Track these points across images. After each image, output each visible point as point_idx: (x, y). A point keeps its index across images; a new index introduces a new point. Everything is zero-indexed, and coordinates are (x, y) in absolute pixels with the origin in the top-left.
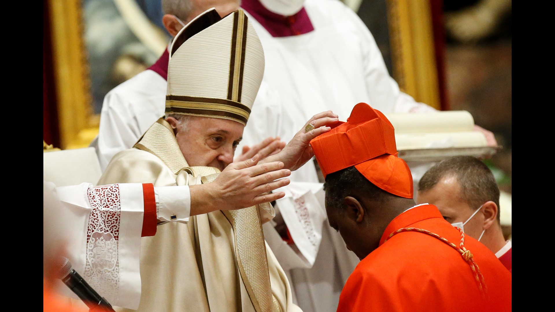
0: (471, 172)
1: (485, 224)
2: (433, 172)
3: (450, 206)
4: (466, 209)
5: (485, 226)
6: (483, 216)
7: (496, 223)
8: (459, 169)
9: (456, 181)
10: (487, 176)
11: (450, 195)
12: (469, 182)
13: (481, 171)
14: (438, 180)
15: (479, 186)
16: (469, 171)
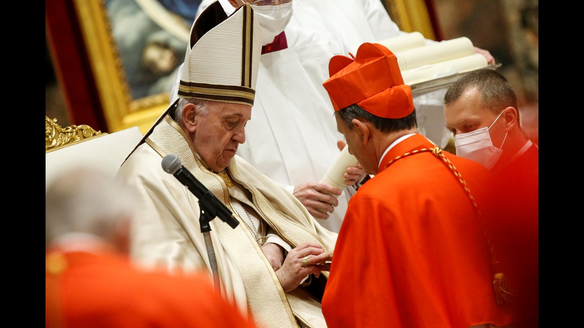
0: (490, 82)
1: (507, 127)
2: (456, 86)
3: (475, 114)
4: (489, 114)
5: (507, 129)
6: (504, 120)
7: (517, 127)
8: (479, 80)
9: (477, 91)
10: (504, 84)
11: (474, 103)
12: (489, 91)
13: (499, 80)
14: (462, 92)
15: (498, 92)
16: (488, 81)
